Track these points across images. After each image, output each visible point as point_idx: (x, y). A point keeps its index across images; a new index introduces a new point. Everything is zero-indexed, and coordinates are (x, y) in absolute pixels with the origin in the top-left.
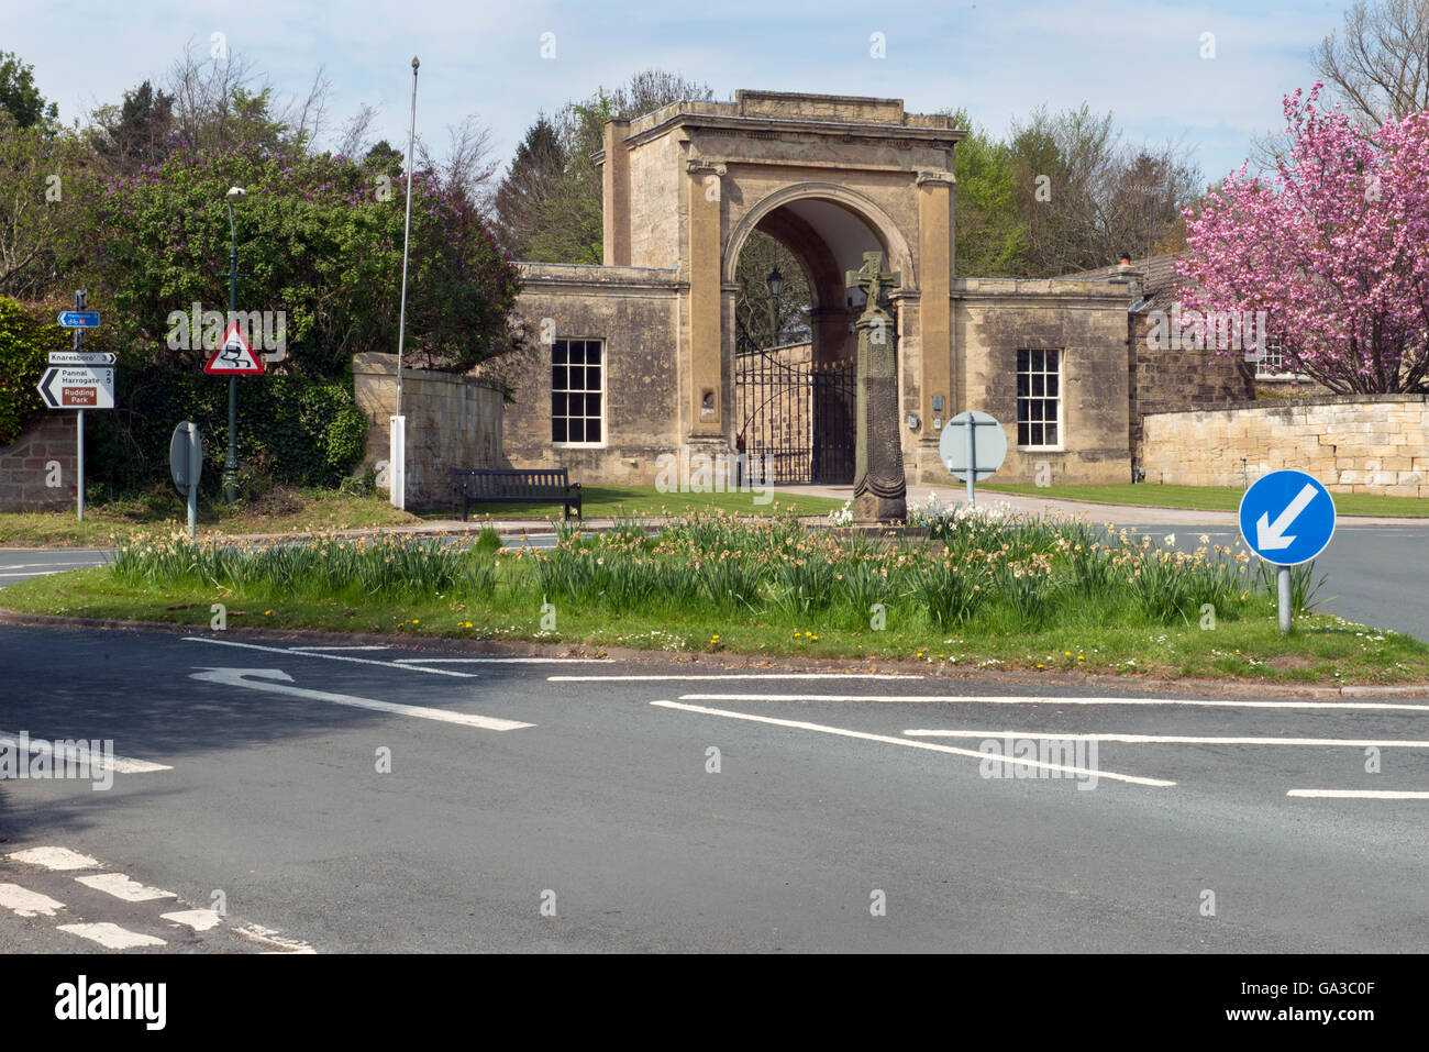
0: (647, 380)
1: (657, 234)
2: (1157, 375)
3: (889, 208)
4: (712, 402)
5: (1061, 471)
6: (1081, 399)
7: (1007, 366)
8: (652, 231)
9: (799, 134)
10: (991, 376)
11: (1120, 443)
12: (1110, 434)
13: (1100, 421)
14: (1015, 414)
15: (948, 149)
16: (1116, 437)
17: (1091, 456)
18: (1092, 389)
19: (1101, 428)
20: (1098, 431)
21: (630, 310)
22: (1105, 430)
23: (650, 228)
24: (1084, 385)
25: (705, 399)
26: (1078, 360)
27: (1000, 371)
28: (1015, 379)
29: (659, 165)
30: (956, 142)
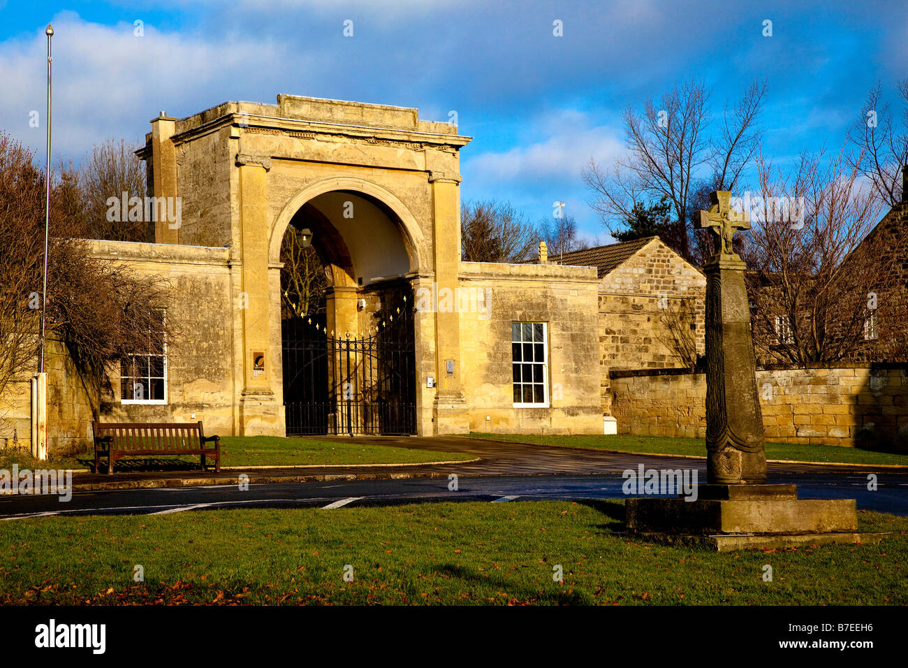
0: (205, 345)
1: (208, 218)
2: (620, 344)
3: (407, 201)
4: (263, 365)
5: (548, 425)
6: (563, 364)
7: (504, 335)
8: (202, 215)
9: (332, 134)
10: (493, 344)
11: (593, 401)
12: (586, 393)
13: (579, 382)
14: (511, 376)
15: (455, 151)
16: (591, 396)
17: (571, 412)
18: (572, 356)
19: (578, 389)
20: (577, 391)
21: (189, 284)
22: (582, 390)
23: (199, 214)
24: (565, 353)
25: (256, 362)
26: (560, 332)
27: (498, 340)
28: (510, 347)
29: (208, 159)
30: (461, 146)
